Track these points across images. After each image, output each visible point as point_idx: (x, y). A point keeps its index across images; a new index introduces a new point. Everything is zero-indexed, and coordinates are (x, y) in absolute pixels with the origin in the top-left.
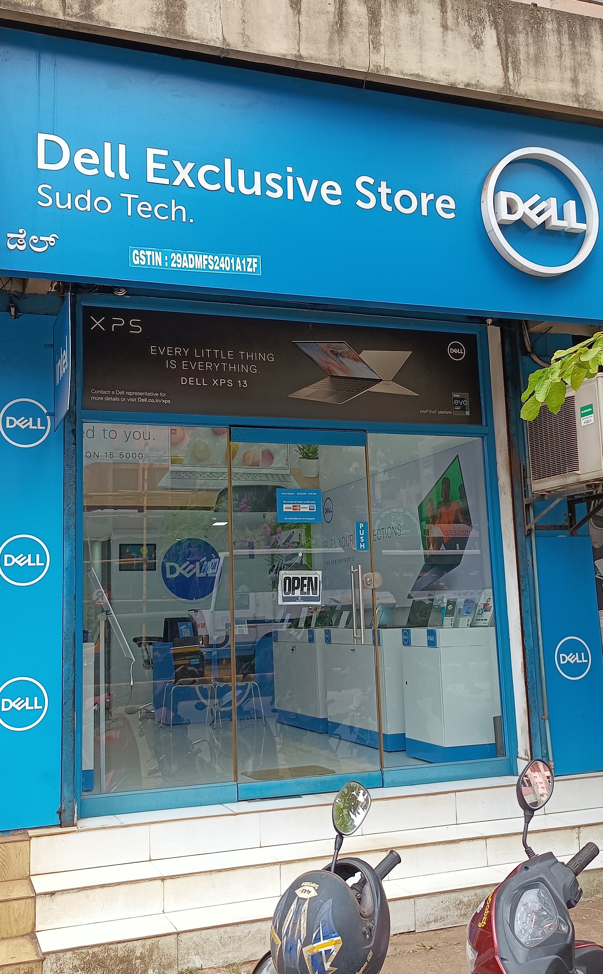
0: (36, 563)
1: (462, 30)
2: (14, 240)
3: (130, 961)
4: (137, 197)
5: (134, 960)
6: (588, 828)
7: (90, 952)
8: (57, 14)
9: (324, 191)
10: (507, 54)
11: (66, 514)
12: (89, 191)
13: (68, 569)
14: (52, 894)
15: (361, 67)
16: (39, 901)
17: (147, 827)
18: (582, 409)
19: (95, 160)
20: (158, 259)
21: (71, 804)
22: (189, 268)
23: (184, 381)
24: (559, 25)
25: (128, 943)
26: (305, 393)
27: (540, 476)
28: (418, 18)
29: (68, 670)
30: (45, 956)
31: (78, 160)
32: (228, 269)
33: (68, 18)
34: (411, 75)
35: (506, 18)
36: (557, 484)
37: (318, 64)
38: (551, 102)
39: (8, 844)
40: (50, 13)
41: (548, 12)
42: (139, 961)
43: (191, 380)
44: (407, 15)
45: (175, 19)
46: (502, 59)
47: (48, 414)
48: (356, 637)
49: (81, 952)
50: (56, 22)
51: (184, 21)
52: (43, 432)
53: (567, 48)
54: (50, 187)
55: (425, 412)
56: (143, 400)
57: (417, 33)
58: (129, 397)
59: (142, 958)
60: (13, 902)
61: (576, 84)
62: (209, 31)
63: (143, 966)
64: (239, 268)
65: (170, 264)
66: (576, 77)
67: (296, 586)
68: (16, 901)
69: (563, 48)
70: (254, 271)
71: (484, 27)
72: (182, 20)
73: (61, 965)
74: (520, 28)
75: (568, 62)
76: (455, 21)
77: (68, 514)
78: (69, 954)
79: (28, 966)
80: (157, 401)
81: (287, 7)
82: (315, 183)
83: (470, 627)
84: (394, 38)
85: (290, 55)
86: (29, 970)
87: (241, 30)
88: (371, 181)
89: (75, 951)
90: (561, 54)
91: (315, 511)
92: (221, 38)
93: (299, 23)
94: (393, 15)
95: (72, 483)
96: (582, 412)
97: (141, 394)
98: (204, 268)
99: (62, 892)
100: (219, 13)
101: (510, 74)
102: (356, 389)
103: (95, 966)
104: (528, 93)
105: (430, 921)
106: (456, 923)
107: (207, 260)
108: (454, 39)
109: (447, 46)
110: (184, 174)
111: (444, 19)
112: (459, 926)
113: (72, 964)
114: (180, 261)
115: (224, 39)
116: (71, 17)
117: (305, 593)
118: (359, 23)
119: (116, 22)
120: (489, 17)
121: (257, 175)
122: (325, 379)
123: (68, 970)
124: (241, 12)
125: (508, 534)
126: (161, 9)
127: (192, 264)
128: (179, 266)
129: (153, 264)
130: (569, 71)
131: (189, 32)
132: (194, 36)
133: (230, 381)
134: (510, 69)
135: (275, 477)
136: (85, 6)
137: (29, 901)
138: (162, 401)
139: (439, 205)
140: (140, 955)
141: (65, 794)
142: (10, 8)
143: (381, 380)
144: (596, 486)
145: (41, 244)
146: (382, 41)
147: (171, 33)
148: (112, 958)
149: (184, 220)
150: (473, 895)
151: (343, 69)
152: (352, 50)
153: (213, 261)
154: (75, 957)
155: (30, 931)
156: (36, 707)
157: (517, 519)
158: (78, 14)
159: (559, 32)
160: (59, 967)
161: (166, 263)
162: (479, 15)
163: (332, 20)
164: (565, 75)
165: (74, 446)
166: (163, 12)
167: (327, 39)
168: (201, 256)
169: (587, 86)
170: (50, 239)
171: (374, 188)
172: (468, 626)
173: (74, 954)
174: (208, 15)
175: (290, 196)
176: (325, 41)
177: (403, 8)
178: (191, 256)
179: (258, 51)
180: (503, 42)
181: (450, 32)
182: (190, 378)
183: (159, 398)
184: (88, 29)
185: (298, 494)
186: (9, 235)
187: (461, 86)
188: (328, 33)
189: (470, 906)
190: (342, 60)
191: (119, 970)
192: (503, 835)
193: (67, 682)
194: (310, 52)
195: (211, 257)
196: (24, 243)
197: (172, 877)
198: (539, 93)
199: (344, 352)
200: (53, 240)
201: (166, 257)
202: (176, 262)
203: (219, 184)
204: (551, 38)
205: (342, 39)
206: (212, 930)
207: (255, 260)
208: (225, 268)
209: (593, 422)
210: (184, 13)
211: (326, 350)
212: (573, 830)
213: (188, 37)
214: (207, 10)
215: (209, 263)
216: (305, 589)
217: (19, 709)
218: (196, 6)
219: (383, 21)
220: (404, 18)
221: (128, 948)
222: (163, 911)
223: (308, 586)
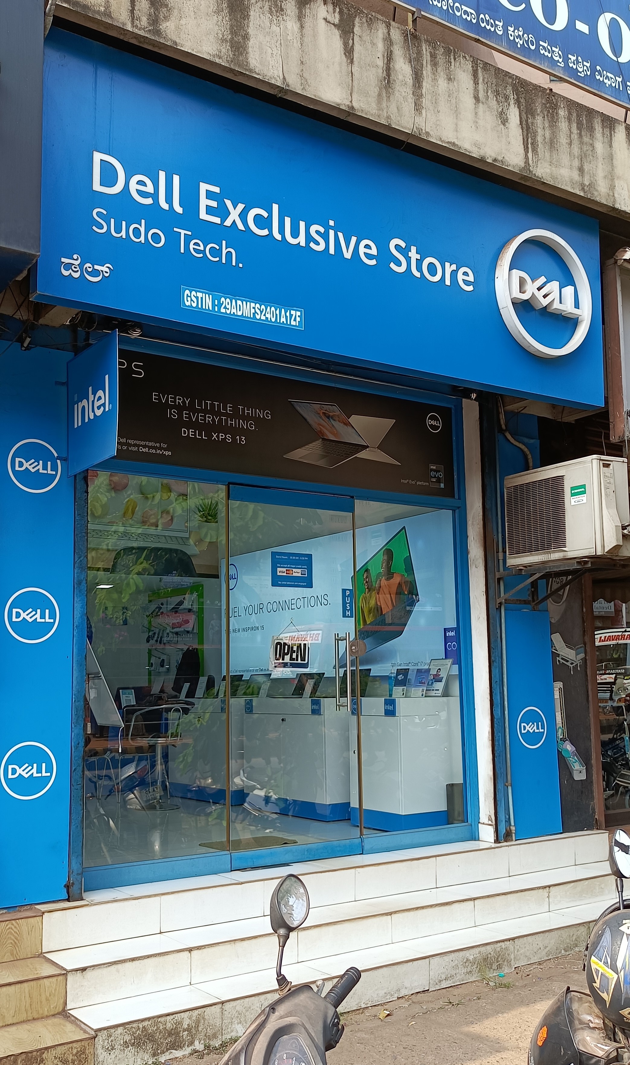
0: (45, 619)
1: (491, 104)
2: (68, 266)
3: (178, 1033)
4: (190, 233)
5: (182, 1032)
6: (557, 887)
7: (141, 1026)
8: (126, 24)
9: (362, 250)
10: (527, 134)
11: (77, 567)
12: (143, 221)
13: (79, 626)
14: (84, 969)
15: (405, 128)
16: (70, 977)
17: (157, 898)
18: (572, 488)
19: (150, 188)
20: (208, 302)
21: (80, 876)
22: (237, 315)
23: (185, 433)
24: (570, 113)
25: (176, 1015)
26: (299, 454)
27: (519, 551)
28: (454, 86)
29: (78, 734)
30: (97, 1033)
31: (133, 186)
32: (273, 320)
33: (136, 30)
34: (448, 142)
35: (527, 98)
36: (538, 559)
37: (369, 119)
38: (562, 187)
39: (20, 920)
40: (118, 22)
41: (561, 98)
42: (186, 1032)
43: (192, 432)
44: (446, 81)
45: (239, 48)
46: (523, 139)
47: (58, 458)
48: (338, 705)
49: (132, 1027)
50: (123, 32)
51: (247, 53)
52: (54, 477)
53: (576, 137)
54: (105, 213)
55: (406, 482)
56: (144, 450)
57: (453, 101)
58: (130, 445)
59: (189, 1030)
60: (45, 980)
61: (583, 173)
62: (271, 67)
63: (190, 1038)
64: (283, 320)
65: (219, 309)
66: (582, 166)
67: (286, 651)
68: (47, 979)
69: (572, 136)
70: (297, 325)
71: (509, 104)
72: (245, 52)
73: (112, 1041)
74: (538, 110)
75: (576, 150)
76: (486, 94)
77: (79, 568)
78: (120, 1030)
79: (80, 1045)
80: (158, 451)
81: (341, 54)
82: (354, 239)
83: (425, 697)
84: (434, 102)
85: (344, 105)
86: (81, 1048)
87: (300, 71)
88: (403, 244)
89: (126, 1026)
90: (571, 142)
91: (306, 576)
92: (281, 77)
93: (352, 73)
94: (433, 78)
95: (83, 534)
96: (573, 492)
97: (142, 443)
98: (252, 316)
99: (93, 968)
100: (280, 49)
101: (530, 155)
102: (345, 454)
103: (144, 1041)
104: (544, 176)
105: (441, 979)
106: (463, 980)
107: (254, 308)
108: (484, 112)
109: (478, 119)
110: (234, 215)
111: (476, 90)
112: (465, 983)
113: (123, 1039)
114: (229, 307)
115: (284, 78)
116: (140, 30)
117: (294, 660)
118: (404, 82)
119: (184, 43)
120: (514, 95)
121: (302, 225)
122: (317, 442)
123: (119, 1047)
124: (300, 52)
125: (478, 606)
126: (225, 37)
127: (240, 311)
128: (228, 312)
129: (204, 307)
130: (576, 159)
131: (252, 66)
132: (257, 70)
133: (228, 437)
134: (530, 150)
135: (174, 539)
136: (153, 20)
137: (61, 978)
138: (163, 452)
139: (460, 277)
140: (187, 1026)
141: (73, 866)
142: (79, 10)
143: (368, 447)
144: (586, 562)
145: (95, 273)
146: (424, 104)
147: (235, 64)
148: (161, 1031)
149: (234, 264)
150: (478, 953)
151: (389, 127)
152: (397, 108)
153: (260, 310)
154: (125, 1032)
155: (61, 1010)
156: (44, 774)
157: (490, 593)
158: (147, 28)
159: (569, 120)
160: (110, 1044)
161: (216, 307)
162: (505, 92)
163: (381, 74)
164: (573, 163)
165: (86, 494)
166: (228, 40)
167: (376, 94)
168: (248, 303)
169: (590, 177)
170: (104, 269)
171: (405, 252)
172: (422, 696)
173: (125, 1029)
174: (269, 51)
175: (332, 251)
176: (374, 96)
177: (442, 73)
178: (239, 302)
179: (315, 96)
180: (524, 122)
181: (481, 104)
182: (190, 430)
183: (160, 448)
184: (154, 46)
185: (291, 558)
186: (63, 260)
187: (489, 160)
188: (377, 87)
189: (475, 963)
190: (388, 117)
191: (167, 1043)
192: (488, 896)
193: (77, 748)
194: (361, 104)
195: (258, 305)
196: (78, 271)
197: (199, 948)
198: (552, 177)
199: (335, 415)
200: (108, 270)
201: (216, 301)
202: (225, 308)
203: (267, 229)
204: (563, 124)
205: (389, 96)
206: (253, 998)
207: (298, 313)
208: (271, 318)
209: (585, 501)
210: (248, 44)
211: (319, 412)
212: (545, 890)
213: (251, 71)
214: (269, 45)
215: (256, 312)
216: (294, 656)
217: (26, 776)
218: (259, 39)
219: (424, 84)
220: (442, 83)
221: (176, 1020)
222: (190, 983)
223: (298, 652)
